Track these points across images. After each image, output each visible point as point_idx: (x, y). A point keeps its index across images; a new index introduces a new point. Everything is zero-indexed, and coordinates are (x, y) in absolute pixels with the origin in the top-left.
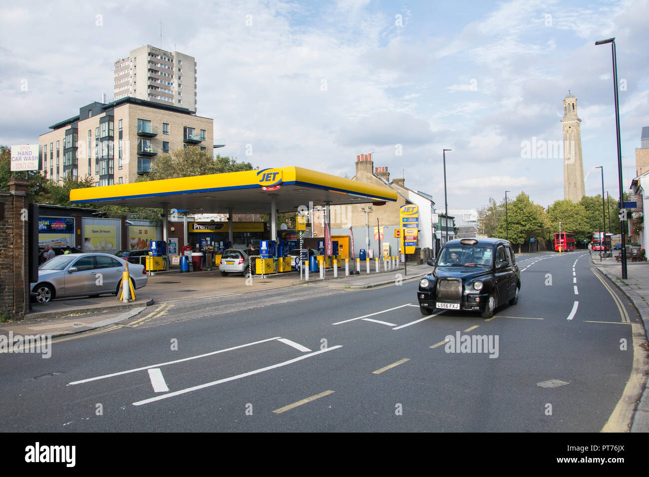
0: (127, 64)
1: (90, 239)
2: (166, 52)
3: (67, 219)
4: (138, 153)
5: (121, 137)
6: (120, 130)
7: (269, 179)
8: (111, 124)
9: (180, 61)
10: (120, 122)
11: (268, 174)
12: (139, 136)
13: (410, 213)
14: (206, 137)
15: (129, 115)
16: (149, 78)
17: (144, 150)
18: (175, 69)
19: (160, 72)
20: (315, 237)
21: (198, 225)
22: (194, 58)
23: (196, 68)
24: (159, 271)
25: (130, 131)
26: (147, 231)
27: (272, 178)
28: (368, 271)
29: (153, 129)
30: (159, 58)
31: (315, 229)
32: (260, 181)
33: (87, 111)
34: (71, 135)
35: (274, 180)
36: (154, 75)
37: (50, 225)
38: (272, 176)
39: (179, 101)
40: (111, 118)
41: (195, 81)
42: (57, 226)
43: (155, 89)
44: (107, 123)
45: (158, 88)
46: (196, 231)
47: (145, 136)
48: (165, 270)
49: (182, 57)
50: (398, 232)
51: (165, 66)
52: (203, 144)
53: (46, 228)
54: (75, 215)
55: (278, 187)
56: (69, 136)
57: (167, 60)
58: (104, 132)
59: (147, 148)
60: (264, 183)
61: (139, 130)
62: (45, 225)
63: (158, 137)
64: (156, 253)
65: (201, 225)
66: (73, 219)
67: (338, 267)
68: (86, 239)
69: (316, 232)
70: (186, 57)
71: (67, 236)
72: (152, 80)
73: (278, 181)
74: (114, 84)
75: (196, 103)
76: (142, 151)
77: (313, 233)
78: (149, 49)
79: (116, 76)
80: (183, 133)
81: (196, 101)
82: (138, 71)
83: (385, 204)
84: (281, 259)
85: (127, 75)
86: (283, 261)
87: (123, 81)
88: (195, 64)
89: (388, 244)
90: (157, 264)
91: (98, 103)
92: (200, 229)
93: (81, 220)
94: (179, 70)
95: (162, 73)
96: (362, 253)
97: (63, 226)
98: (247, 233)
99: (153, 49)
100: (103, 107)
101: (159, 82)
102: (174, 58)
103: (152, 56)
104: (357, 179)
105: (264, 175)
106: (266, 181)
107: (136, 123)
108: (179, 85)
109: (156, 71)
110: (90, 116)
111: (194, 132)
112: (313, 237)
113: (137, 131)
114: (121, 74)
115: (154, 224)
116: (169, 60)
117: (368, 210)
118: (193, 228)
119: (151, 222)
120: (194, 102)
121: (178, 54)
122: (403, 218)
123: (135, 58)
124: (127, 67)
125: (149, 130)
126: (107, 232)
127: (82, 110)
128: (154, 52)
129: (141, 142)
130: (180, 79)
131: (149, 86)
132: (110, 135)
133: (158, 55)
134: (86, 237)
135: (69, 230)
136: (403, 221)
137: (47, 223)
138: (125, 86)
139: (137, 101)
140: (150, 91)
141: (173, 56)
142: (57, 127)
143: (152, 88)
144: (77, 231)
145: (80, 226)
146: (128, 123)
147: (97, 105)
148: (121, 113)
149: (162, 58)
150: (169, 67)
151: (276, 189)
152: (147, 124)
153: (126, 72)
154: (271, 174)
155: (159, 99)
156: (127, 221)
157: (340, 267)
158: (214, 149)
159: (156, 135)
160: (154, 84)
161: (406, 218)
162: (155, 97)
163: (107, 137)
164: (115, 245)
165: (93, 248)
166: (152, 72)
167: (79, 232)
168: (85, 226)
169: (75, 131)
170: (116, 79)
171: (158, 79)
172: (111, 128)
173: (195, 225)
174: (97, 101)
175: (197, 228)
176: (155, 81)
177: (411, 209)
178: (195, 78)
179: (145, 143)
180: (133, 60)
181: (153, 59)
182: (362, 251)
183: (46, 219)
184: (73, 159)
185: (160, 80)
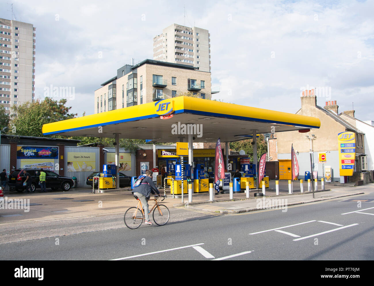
0: (161, 38)
1: (72, 163)
2: (188, 28)
3: (52, 147)
4: (153, 100)
5: (141, 88)
6: (141, 84)
7: (163, 108)
8: (135, 79)
9: (197, 34)
10: (141, 77)
11: (163, 105)
12: (154, 87)
13: (348, 139)
14: (205, 86)
15: (146, 72)
16: (176, 47)
17: (158, 97)
18: (194, 40)
19: (183, 43)
20: (271, 161)
21: (166, 151)
22: (208, 31)
23: (210, 38)
24: (109, 189)
25: (147, 84)
26: (123, 156)
27: (165, 108)
28: (290, 192)
29: (164, 82)
30: (183, 32)
31: (271, 154)
32: (158, 111)
33: (121, 72)
34: (112, 89)
35: (167, 109)
36: (179, 45)
37: (37, 152)
38: (166, 105)
39: (198, 63)
40: (135, 76)
41: (209, 47)
42: (44, 153)
43: (180, 55)
44: (132, 79)
45: (182, 54)
46: (164, 156)
47: (159, 87)
48: (115, 189)
49: (199, 31)
50: (323, 156)
51: (187, 38)
52: (203, 91)
53: (33, 154)
54: (59, 144)
55: (171, 115)
56: (110, 90)
57: (188, 33)
58: (131, 86)
59: (160, 96)
60: (160, 113)
61: (153, 83)
62: (33, 152)
63: (167, 87)
64: (107, 175)
65: (168, 151)
66: (58, 148)
67: (266, 188)
68: (69, 163)
69: (272, 157)
70: (202, 30)
71: (52, 161)
72: (178, 48)
73: (170, 110)
74: (153, 54)
75: (210, 64)
76: (157, 98)
77: (269, 158)
78: (175, 26)
79: (155, 47)
80: (187, 83)
81: (210, 62)
82: (168, 43)
83: (309, 131)
84: (197, 181)
85: (161, 47)
86: (199, 183)
87: (159, 51)
88: (209, 35)
89: (330, 167)
90: (107, 183)
91: (129, 65)
92: (167, 155)
93: (64, 148)
94: (197, 40)
95: (185, 43)
96: (306, 175)
97: (49, 153)
98: (207, 157)
99: (178, 26)
100: (131, 68)
101: (183, 49)
102: (194, 32)
103: (178, 31)
104: (302, 111)
105: (160, 105)
106: (161, 110)
107: (151, 78)
108: (198, 51)
109: (181, 42)
110: (123, 75)
111: (196, 83)
112: (269, 161)
113: (152, 84)
114: (157, 46)
115: (129, 151)
116: (189, 33)
117: (312, 138)
118: (162, 154)
119: (126, 150)
120: (209, 63)
121: (196, 28)
122: (341, 144)
123: (166, 34)
124: (161, 41)
125: (161, 82)
126: (87, 157)
127: (119, 71)
128: (179, 28)
129: (155, 92)
130: (198, 46)
131: (176, 53)
132: (135, 87)
133: (182, 31)
134: (68, 161)
135: (54, 156)
136: (341, 147)
137: (35, 151)
138: (160, 54)
139: (154, 62)
140: (177, 56)
141: (193, 30)
142: (104, 85)
143: (178, 54)
144: (60, 157)
145: (63, 153)
146: (146, 78)
147: (128, 67)
148: (142, 71)
149: (184, 32)
150: (190, 39)
151: (170, 117)
152: (160, 78)
153: (161, 44)
154: (165, 104)
155: (183, 62)
156: (104, 149)
157: (268, 188)
158: (212, 94)
159: (166, 86)
160: (179, 51)
161: (344, 144)
162: (180, 60)
163: (132, 89)
164: (94, 167)
165: (75, 169)
166: (178, 43)
167: (62, 158)
168: (68, 153)
169: (114, 86)
170: (155, 50)
171: (182, 48)
172: (135, 82)
173: (163, 152)
174: (127, 64)
175: (165, 154)
176: (180, 49)
177: (348, 136)
178: (209, 45)
179: (159, 92)
180: (165, 35)
181: (178, 33)
182: (307, 173)
183: (34, 148)
184: (113, 106)
185: (183, 48)
